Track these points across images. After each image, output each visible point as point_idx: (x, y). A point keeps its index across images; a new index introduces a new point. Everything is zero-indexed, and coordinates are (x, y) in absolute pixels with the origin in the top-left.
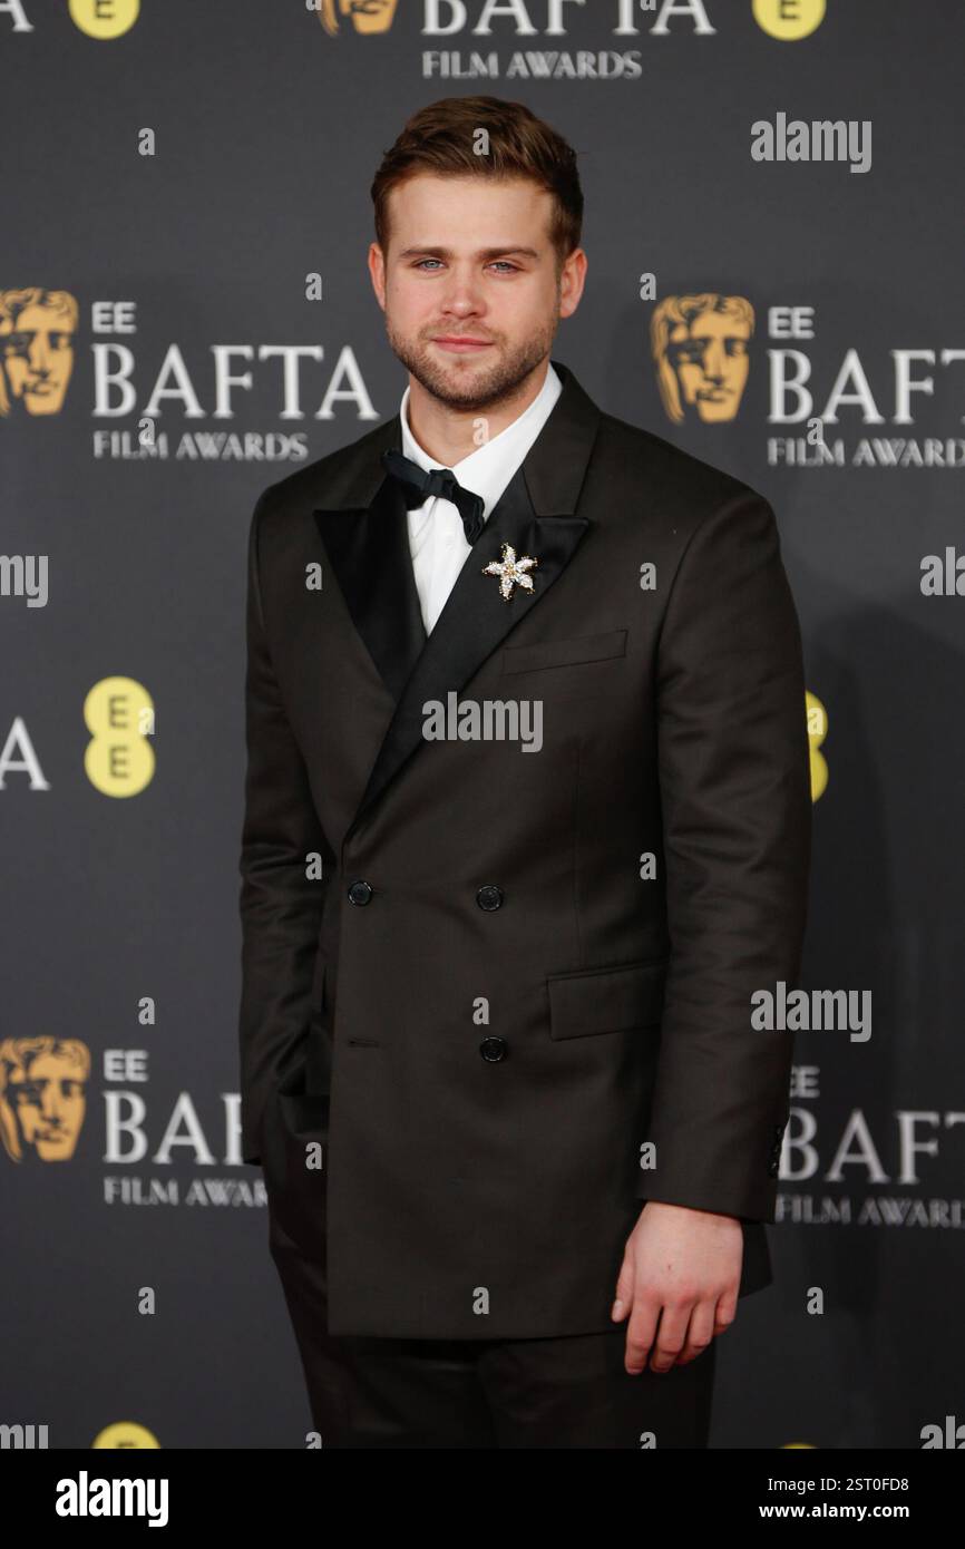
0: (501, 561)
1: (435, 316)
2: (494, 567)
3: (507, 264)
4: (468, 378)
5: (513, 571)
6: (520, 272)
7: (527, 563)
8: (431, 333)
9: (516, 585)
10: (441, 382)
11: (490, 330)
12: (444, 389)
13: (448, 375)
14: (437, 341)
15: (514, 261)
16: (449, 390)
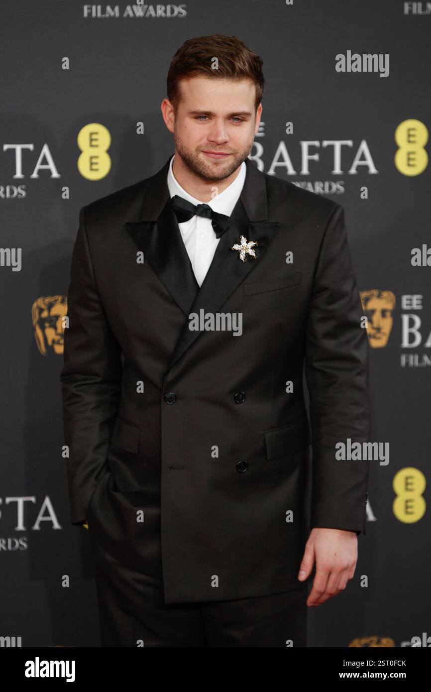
0: (240, 244)
1: (205, 141)
2: (236, 247)
3: (239, 119)
4: (219, 169)
5: (245, 247)
6: (244, 122)
7: (252, 244)
8: (202, 149)
9: (247, 254)
10: (207, 171)
11: (231, 149)
12: (208, 174)
13: (211, 167)
14: (205, 153)
15: (241, 117)
16: (210, 174)
